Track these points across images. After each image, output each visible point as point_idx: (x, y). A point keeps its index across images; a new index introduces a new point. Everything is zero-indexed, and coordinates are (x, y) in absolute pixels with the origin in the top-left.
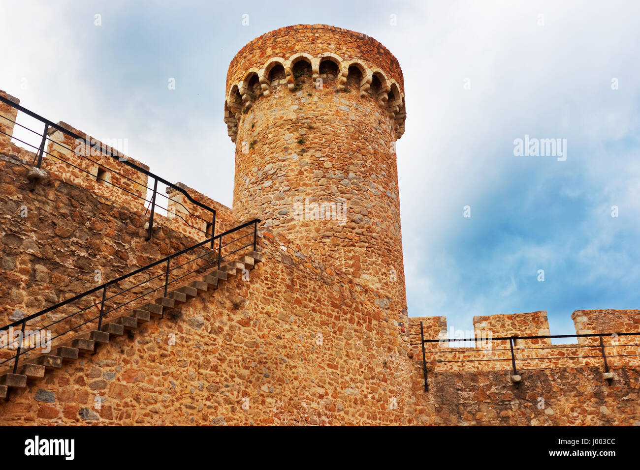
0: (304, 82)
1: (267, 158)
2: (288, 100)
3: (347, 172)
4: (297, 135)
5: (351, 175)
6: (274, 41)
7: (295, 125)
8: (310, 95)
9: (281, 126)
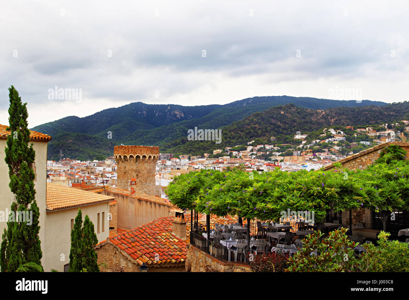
0: (138, 160)
1: (129, 178)
2: (134, 164)
3: (146, 183)
4: (136, 174)
5: (147, 183)
6: (131, 149)
7: (136, 171)
8: (139, 164)
9: (132, 170)
